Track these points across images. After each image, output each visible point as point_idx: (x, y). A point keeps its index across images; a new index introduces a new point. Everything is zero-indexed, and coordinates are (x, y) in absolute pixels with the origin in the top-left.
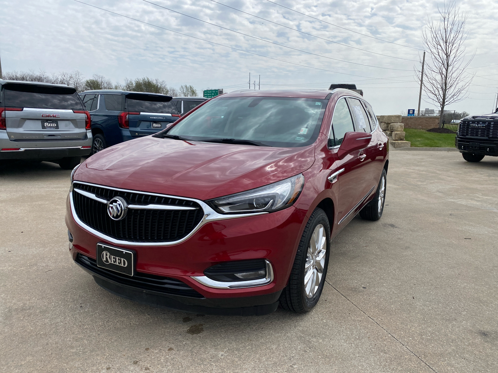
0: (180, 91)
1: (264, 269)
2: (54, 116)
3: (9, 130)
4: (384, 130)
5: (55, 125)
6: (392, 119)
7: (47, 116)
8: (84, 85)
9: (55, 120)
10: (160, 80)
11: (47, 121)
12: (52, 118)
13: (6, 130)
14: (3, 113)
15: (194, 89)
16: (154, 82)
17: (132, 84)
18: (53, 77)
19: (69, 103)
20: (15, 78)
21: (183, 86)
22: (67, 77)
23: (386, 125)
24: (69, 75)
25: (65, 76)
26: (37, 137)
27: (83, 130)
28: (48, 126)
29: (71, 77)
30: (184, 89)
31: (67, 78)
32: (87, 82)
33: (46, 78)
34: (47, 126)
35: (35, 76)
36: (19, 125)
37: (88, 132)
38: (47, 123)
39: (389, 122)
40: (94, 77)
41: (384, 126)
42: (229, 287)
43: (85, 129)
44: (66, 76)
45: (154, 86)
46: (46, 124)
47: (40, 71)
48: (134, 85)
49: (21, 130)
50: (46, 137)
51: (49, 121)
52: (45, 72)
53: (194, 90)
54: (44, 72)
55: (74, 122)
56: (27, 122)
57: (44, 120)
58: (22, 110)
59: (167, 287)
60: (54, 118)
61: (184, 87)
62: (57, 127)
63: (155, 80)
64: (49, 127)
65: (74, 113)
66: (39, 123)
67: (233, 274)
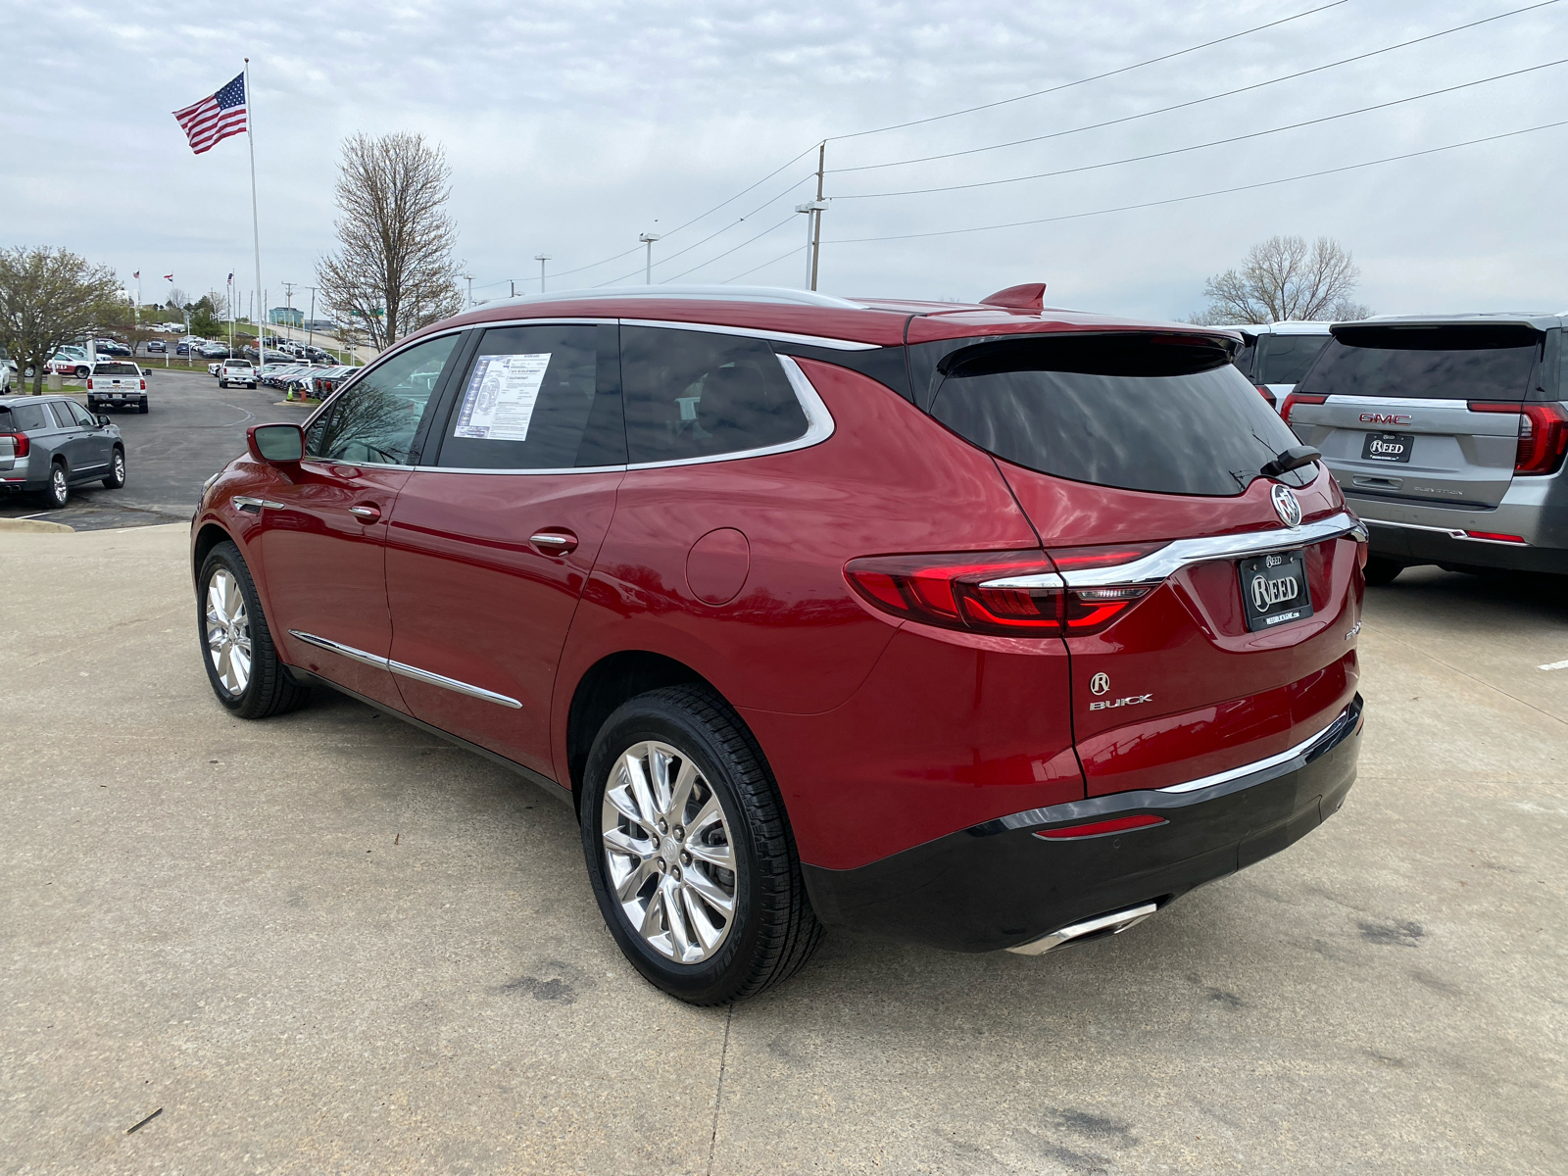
5: (1399, 448)
11: (1380, 434)
28: (1380, 451)
34: (1377, 450)
38: (1380, 443)
43: (1512, 472)
46: (1376, 444)
50: (1363, 486)
51: (1386, 437)
55: (1468, 442)
57: (1375, 432)
58: (1325, 402)
62: (1405, 457)
64: (1382, 454)
65: (1470, 409)
66: (1359, 441)
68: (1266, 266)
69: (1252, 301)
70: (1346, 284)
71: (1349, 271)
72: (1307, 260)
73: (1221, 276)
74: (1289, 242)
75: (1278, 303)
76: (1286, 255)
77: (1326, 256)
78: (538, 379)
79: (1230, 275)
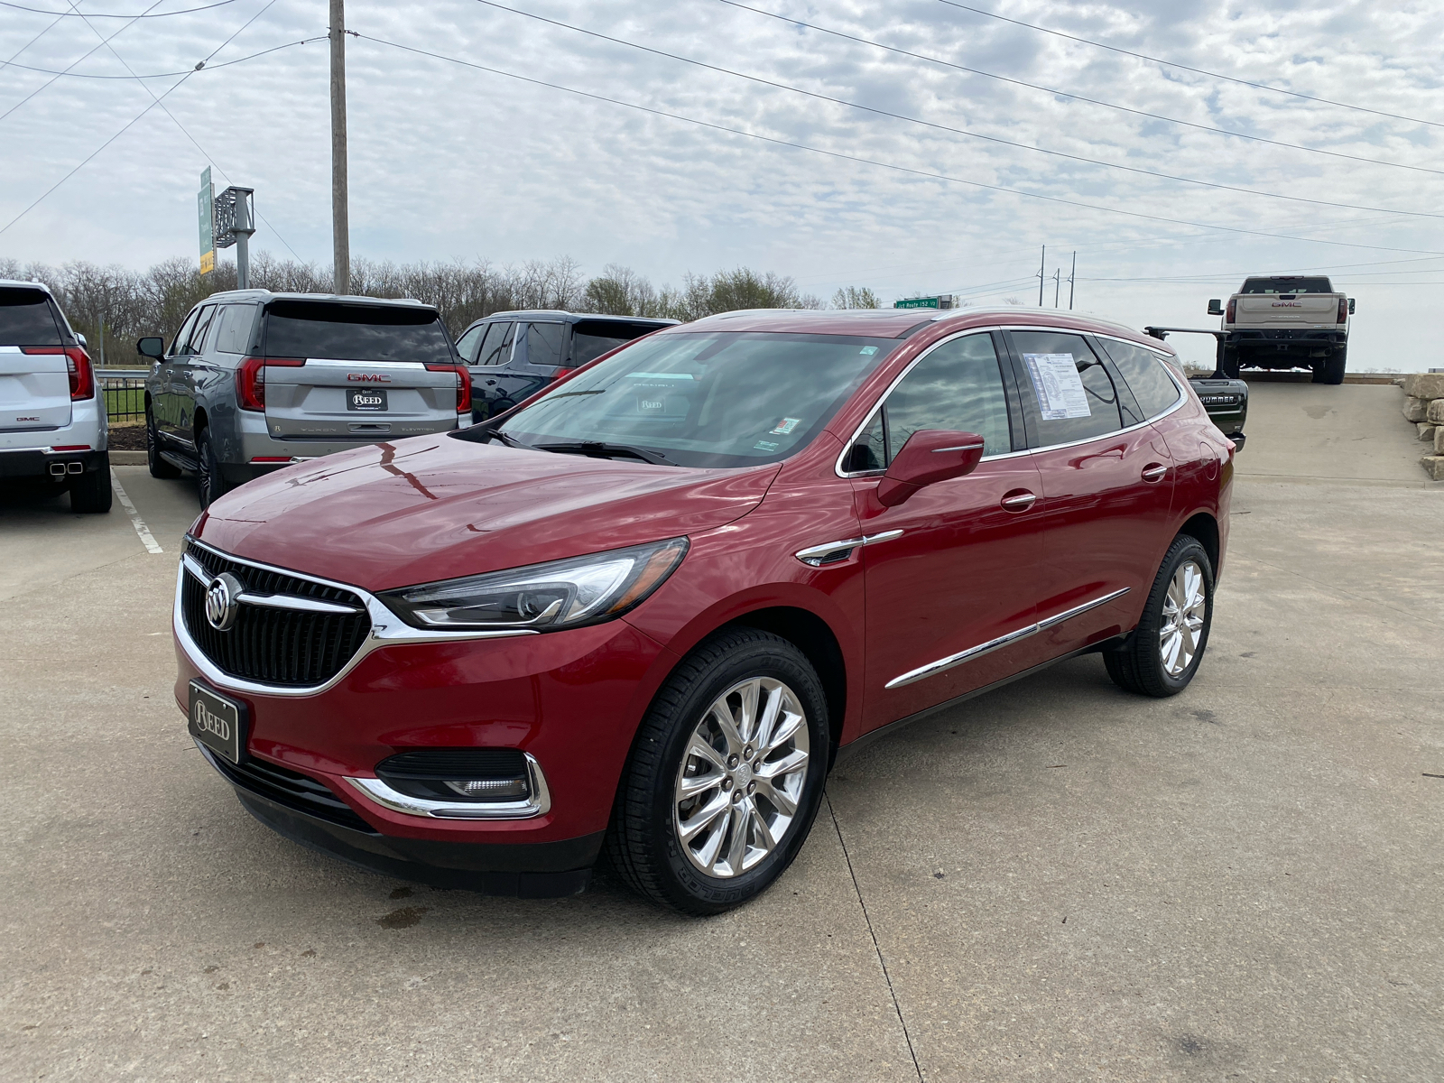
0: (833, 305)
1: (523, 776)
2: (376, 380)
3: (272, 412)
4: (1412, 422)
6: (1438, 385)
7: (360, 379)
8: (583, 292)
9: (379, 389)
10: (780, 276)
11: (360, 390)
12: (372, 384)
13: (264, 412)
14: (260, 372)
15: (875, 297)
16: (764, 281)
17: (705, 289)
18: (507, 275)
19: (436, 347)
20: (421, 278)
21: (844, 290)
22: (541, 272)
23: (1418, 405)
24: (546, 267)
25: (535, 270)
26: (334, 431)
27: (452, 414)
28: (362, 403)
29: (550, 274)
30: (847, 300)
31: (541, 275)
32: (593, 285)
33: (491, 277)
34: (359, 402)
35: (468, 272)
36: (295, 401)
37: (464, 419)
38: (361, 397)
39: (1427, 396)
40: (607, 272)
41: (1412, 409)
42: (431, 812)
43: (455, 412)
44: (538, 270)
45: (763, 292)
46: (357, 398)
47: (478, 261)
48: (711, 290)
49: (297, 413)
50: (355, 431)
51: (364, 392)
52: (490, 263)
53: (875, 299)
54: (486, 261)
55: (429, 395)
56: (314, 394)
57: (354, 388)
58: (303, 365)
59: (307, 798)
60: (378, 384)
61: (846, 293)
62: (384, 406)
63: (765, 276)
64: (364, 406)
65: (427, 370)
66: (341, 397)
67: (441, 781)
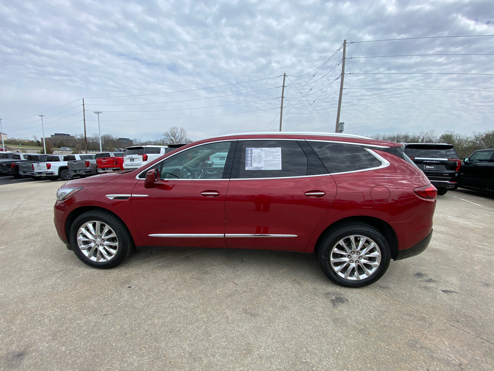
68: (172, 131)
69: (171, 137)
70: (186, 135)
71: (186, 133)
72: (179, 130)
73: (165, 132)
74: (176, 127)
75: (175, 137)
76: (176, 130)
77: (182, 130)
78: (280, 153)
79: (167, 132)
